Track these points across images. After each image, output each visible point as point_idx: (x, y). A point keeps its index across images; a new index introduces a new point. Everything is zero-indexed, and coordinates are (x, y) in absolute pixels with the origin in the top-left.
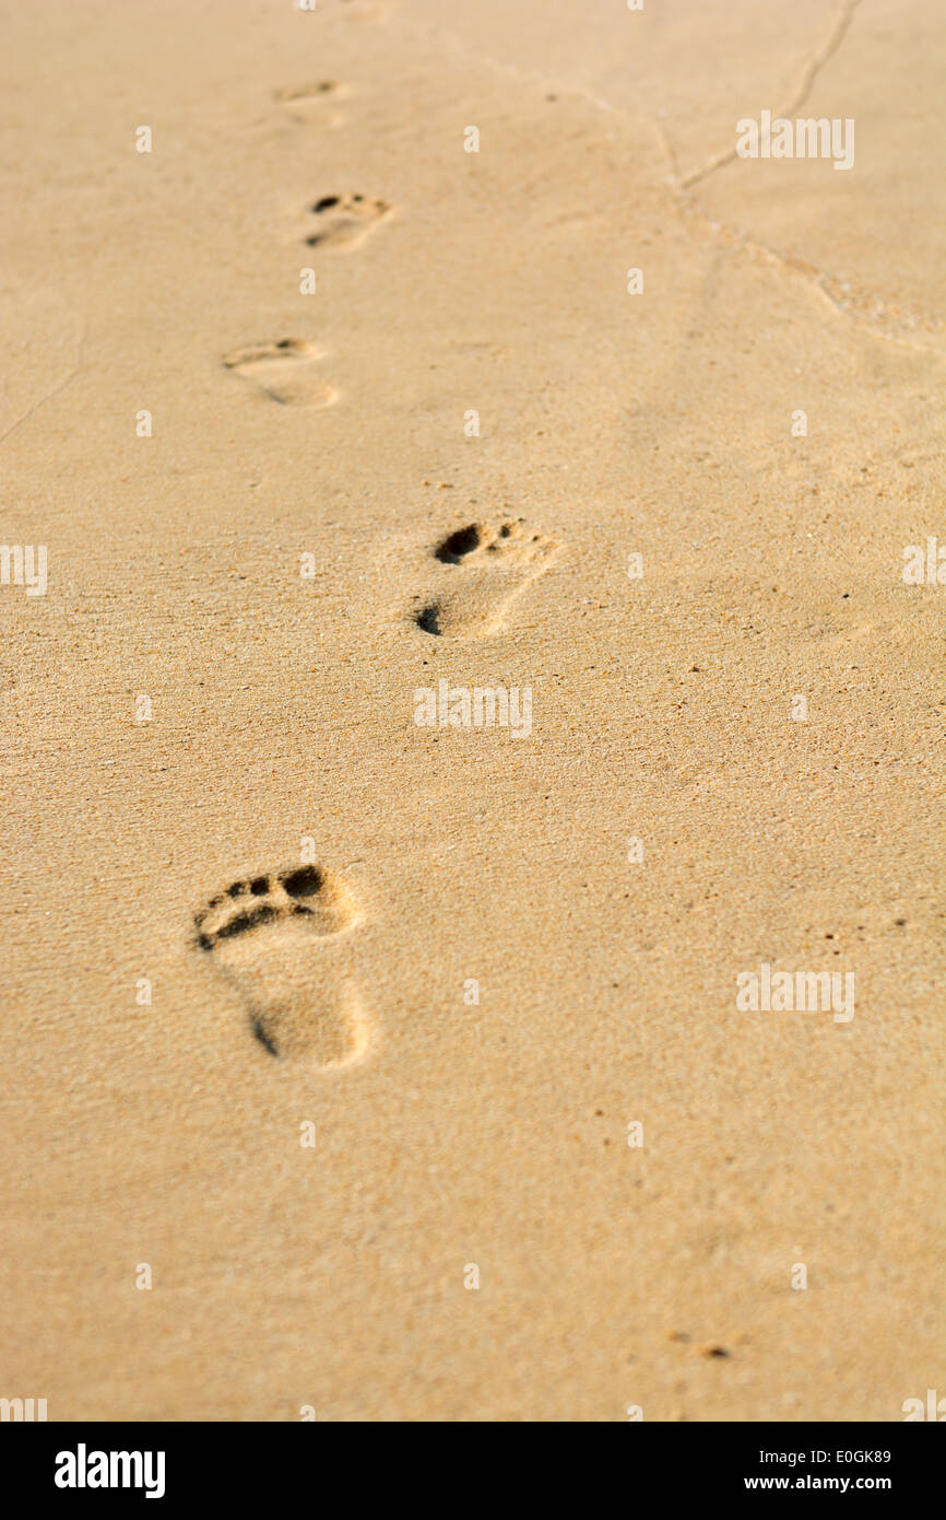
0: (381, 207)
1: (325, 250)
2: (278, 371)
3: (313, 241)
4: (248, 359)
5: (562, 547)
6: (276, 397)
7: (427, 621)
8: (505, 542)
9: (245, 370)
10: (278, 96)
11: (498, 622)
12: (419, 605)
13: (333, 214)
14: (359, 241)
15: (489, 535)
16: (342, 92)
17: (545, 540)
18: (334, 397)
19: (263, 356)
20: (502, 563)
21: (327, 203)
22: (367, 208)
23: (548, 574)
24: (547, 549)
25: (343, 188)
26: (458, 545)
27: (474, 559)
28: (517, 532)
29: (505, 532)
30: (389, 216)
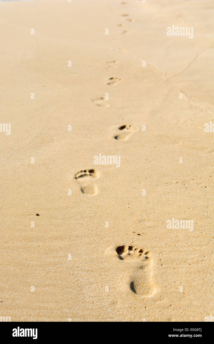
0: (120, 80)
1: (110, 86)
2: (100, 102)
3: (109, 84)
4: (96, 100)
5: (138, 129)
6: (99, 105)
7: (116, 138)
8: (129, 128)
9: (95, 101)
10: (107, 62)
11: (127, 138)
12: (115, 136)
13: (112, 80)
14: (115, 84)
15: (127, 126)
16: (117, 63)
17: (136, 128)
18: (108, 106)
19: (98, 100)
20: (128, 131)
21: (112, 79)
22: (118, 80)
23: (135, 132)
24: (136, 129)
25: (114, 76)
26: (123, 128)
27: (125, 130)
28: (132, 126)
29: (130, 126)
30: (121, 81)
